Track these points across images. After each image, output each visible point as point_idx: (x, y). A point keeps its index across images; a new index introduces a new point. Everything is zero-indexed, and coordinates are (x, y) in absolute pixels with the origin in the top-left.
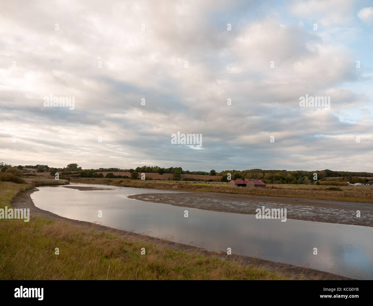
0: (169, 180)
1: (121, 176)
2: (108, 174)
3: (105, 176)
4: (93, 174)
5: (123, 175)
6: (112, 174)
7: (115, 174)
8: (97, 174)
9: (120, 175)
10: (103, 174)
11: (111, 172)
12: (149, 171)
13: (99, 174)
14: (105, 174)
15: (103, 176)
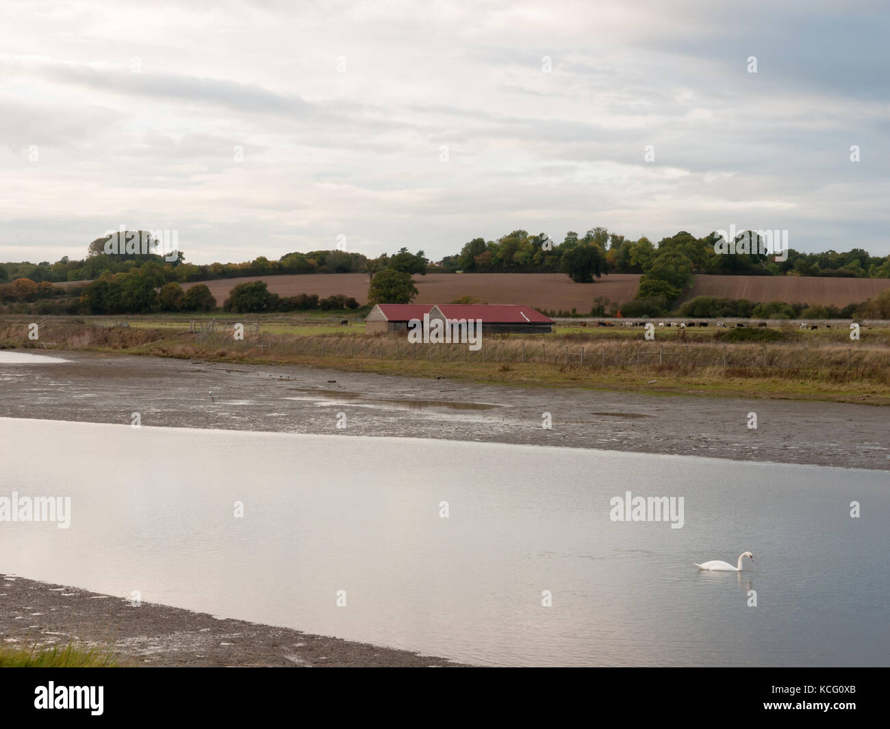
0: (598, 312)
1: (315, 298)
2: (240, 292)
3: (220, 304)
4: (158, 290)
5: (323, 296)
6: (261, 288)
7: (280, 287)
8: (179, 293)
9: (309, 294)
10: (211, 289)
11: (253, 280)
12: (542, 261)
13: (191, 293)
14: (221, 291)
15: (213, 301)
